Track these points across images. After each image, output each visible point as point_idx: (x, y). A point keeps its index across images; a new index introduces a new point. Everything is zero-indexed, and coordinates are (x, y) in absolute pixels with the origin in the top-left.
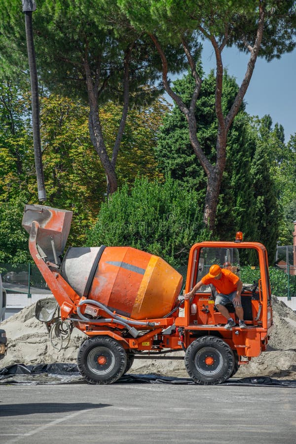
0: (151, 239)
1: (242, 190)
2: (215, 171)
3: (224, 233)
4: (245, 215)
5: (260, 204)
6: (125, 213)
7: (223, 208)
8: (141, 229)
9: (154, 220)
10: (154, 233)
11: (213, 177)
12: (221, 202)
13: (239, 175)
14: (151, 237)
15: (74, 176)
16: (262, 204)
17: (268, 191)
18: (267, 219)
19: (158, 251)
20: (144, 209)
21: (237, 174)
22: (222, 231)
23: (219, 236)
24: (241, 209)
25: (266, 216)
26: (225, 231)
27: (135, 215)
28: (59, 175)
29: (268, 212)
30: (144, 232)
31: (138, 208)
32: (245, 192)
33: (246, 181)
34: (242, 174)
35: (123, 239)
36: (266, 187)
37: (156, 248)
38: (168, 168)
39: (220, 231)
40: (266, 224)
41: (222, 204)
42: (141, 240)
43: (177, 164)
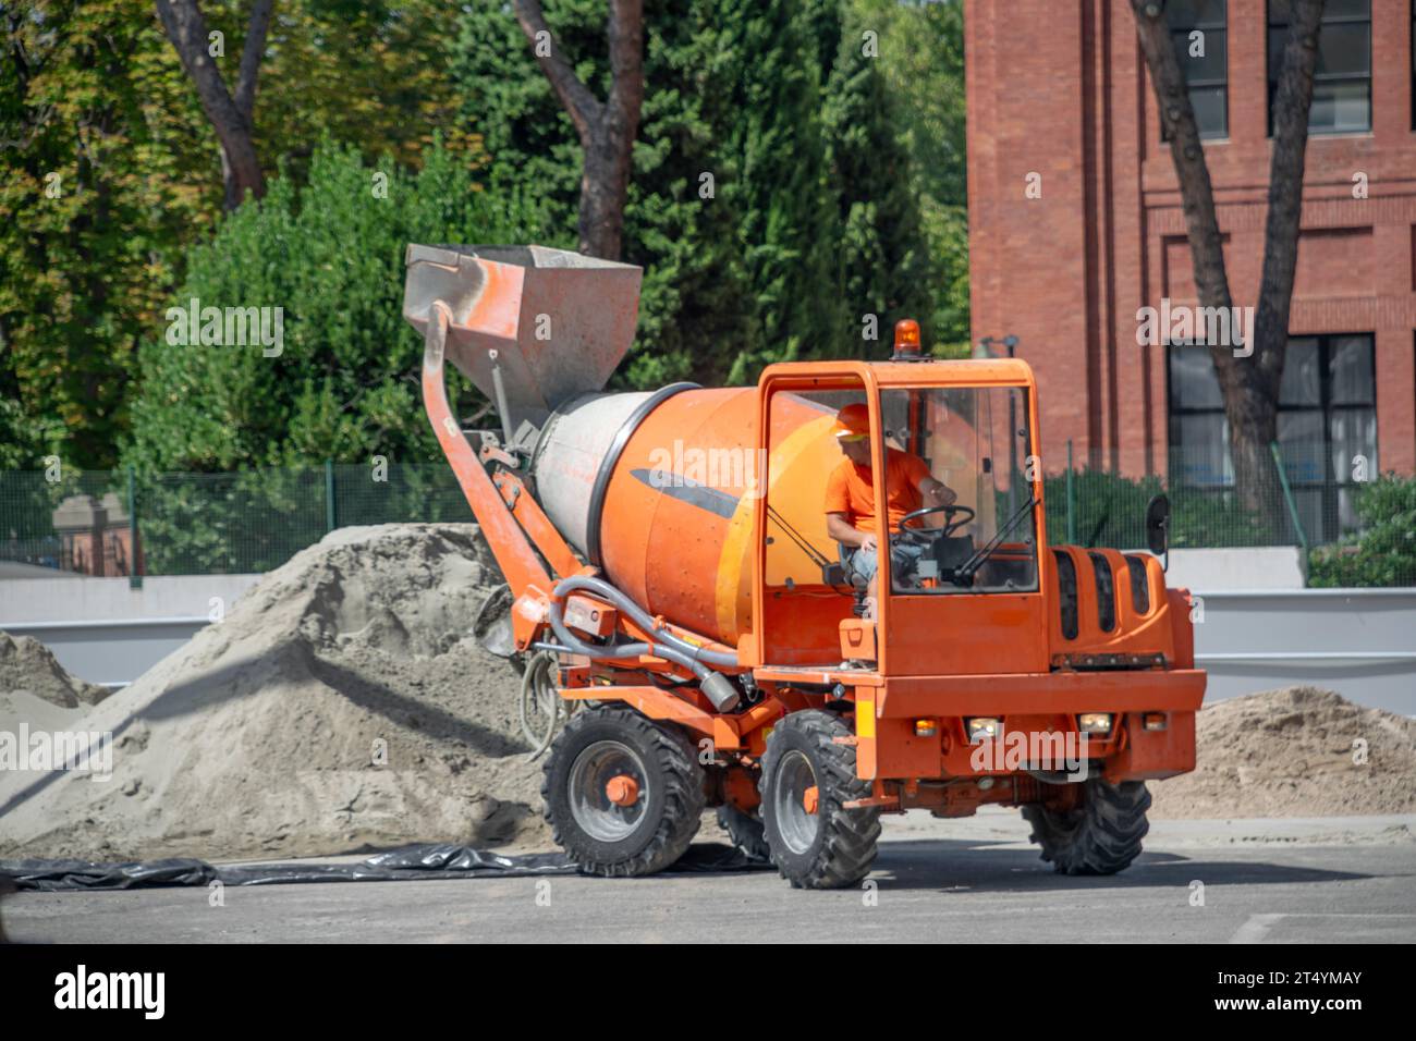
0: (375, 372)
1: (784, 186)
2: (606, 121)
3: (706, 340)
4: (797, 273)
5: (863, 231)
6: (277, 279)
7: (699, 253)
8: (337, 336)
9: (383, 302)
10: (384, 350)
11: (602, 143)
12: (692, 230)
13: (773, 132)
14: (374, 364)
15: (151, 152)
16: (870, 233)
17: (889, 186)
18: (890, 286)
19: (398, 413)
20: (345, 265)
21: (765, 128)
22: (699, 335)
23: (688, 352)
24: (785, 254)
25: (883, 272)
26: (709, 333)
27: (316, 286)
28: (94, 147)
29: (893, 258)
30: (348, 347)
31: (326, 259)
32: (796, 192)
33: (797, 153)
34: (783, 127)
35: (273, 377)
36: (883, 172)
37: (390, 405)
38: (500, 114)
39: (693, 336)
40: (887, 301)
41: (692, 239)
42: (337, 375)
43: (531, 100)
